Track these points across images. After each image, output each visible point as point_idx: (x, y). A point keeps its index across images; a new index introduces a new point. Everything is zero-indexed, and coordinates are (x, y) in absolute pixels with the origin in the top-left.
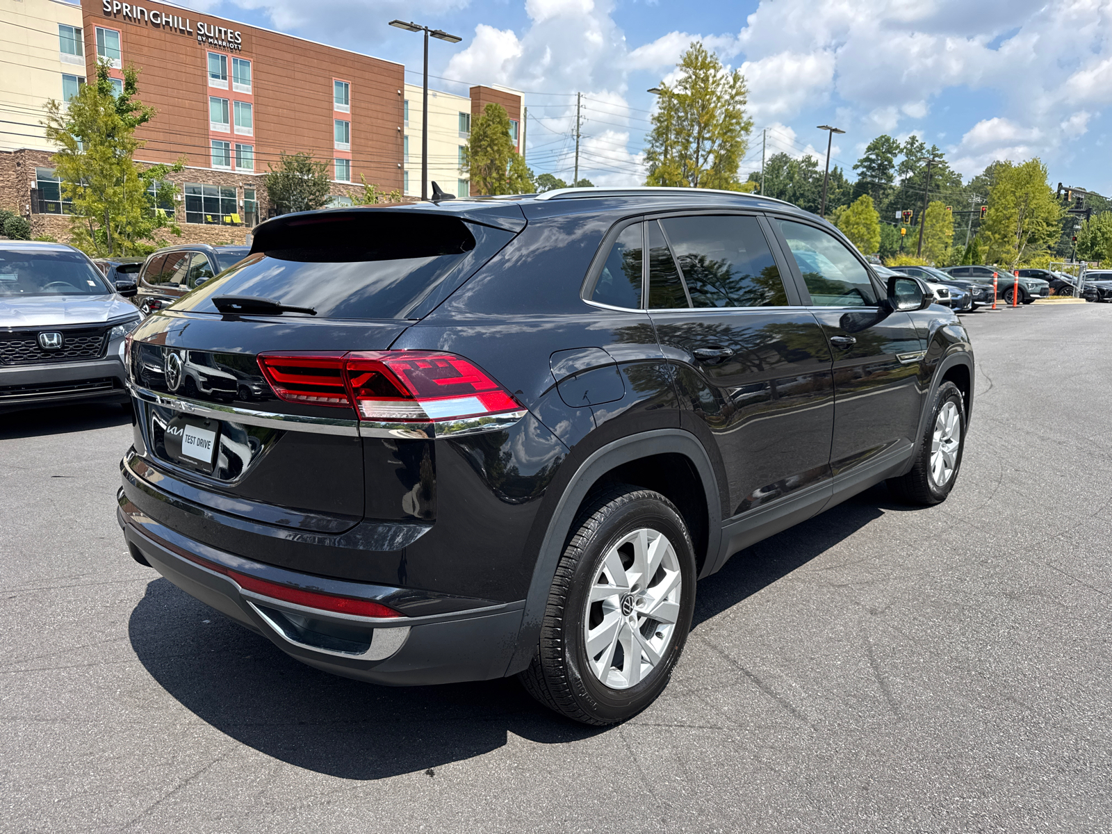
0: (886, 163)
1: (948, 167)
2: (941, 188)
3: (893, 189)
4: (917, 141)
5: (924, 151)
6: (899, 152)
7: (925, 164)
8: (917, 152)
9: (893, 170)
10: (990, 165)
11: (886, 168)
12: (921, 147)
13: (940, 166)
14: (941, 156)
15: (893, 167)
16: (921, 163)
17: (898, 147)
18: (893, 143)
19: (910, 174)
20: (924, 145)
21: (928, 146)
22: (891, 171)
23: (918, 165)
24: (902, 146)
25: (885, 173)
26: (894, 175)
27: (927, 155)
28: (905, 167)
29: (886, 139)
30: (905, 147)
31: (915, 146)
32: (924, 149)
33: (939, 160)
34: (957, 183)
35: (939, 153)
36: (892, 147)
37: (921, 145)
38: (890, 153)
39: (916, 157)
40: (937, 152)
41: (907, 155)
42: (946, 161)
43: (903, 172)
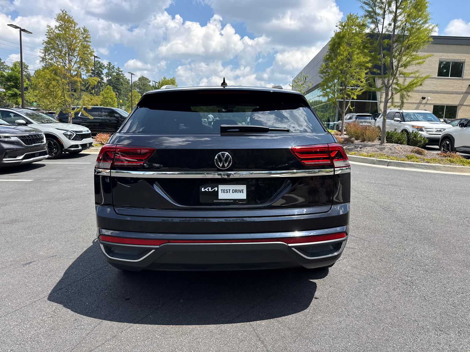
0: (100, 72)
1: (125, 76)
2: (123, 84)
3: (104, 83)
4: (111, 64)
5: (115, 69)
6: (105, 68)
7: (116, 74)
8: (112, 69)
9: (103, 75)
10: (140, 77)
11: (100, 74)
12: (113, 67)
13: (122, 75)
14: (121, 71)
15: (103, 74)
16: (114, 73)
17: (104, 66)
18: (102, 64)
19: (110, 78)
20: (114, 66)
21: (116, 67)
22: (102, 76)
23: (113, 74)
24: (106, 66)
25: (100, 77)
26: (104, 77)
27: (116, 71)
28: (108, 75)
29: (98, 62)
30: (107, 67)
31: (111, 66)
32: (114, 68)
33: (121, 73)
34: (128, 83)
35: (121, 70)
36: (101, 66)
37: (113, 66)
38: (101, 68)
39: (112, 71)
40: (120, 70)
41: (108, 69)
42: (124, 74)
43: (107, 77)
